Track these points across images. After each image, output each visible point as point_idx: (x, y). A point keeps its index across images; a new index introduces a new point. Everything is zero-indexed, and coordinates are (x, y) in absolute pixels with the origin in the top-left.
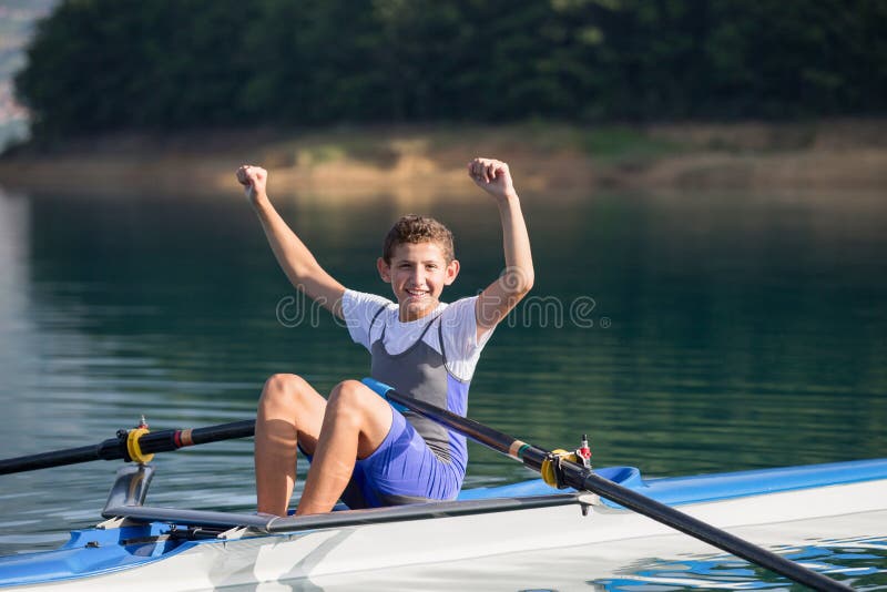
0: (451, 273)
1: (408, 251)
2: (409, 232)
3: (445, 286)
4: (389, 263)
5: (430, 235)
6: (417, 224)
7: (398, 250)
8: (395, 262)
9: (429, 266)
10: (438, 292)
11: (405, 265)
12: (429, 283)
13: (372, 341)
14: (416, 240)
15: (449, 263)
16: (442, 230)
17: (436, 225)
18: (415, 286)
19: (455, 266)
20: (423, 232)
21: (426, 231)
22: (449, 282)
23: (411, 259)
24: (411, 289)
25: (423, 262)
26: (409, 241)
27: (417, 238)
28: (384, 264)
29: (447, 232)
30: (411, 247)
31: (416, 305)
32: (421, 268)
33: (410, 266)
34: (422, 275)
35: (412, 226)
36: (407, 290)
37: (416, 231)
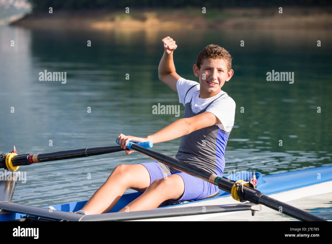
0: (229, 75)
1: (210, 62)
2: (212, 53)
3: (226, 82)
4: (199, 67)
5: (222, 55)
6: (216, 49)
7: (205, 61)
8: (202, 67)
9: (220, 70)
10: (222, 84)
11: (208, 69)
12: (219, 79)
13: (186, 103)
14: (215, 57)
15: (229, 71)
16: (227, 54)
17: (224, 50)
18: (212, 79)
19: (231, 72)
20: (219, 53)
21: (220, 53)
22: (228, 80)
23: (211, 66)
24: (209, 80)
25: (217, 68)
26: (211, 57)
27: (216, 56)
28: (196, 67)
29: (229, 55)
30: (212, 60)
31: (212, 89)
32: (216, 71)
33: (211, 70)
34: (216, 75)
35: (213, 50)
36: (208, 82)
37: (215, 53)
